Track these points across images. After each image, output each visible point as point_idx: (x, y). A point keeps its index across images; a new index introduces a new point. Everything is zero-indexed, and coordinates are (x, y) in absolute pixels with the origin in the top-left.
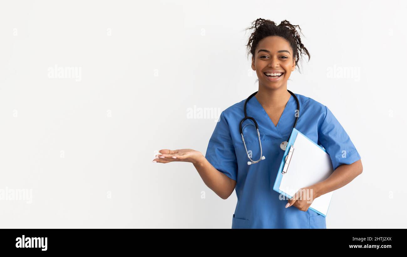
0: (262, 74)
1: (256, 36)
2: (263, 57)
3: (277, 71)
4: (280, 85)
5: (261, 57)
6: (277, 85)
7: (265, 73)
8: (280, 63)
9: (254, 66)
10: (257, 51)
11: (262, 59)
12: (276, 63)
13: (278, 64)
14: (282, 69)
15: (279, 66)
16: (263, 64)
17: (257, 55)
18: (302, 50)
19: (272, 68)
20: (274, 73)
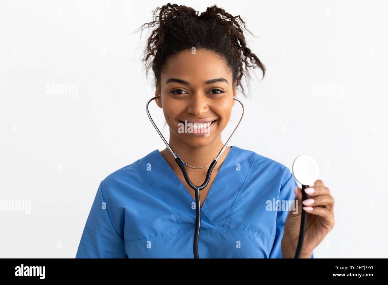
2: (176, 92)
3: (204, 120)
8: (209, 104)
11: (176, 95)
12: (203, 104)
13: (205, 108)
14: (213, 115)
18: (248, 59)
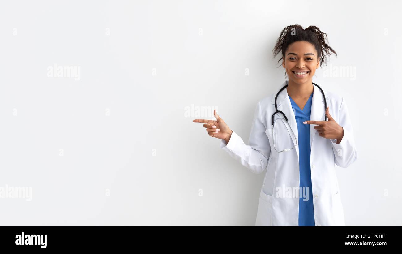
0: (291, 73)
1: (286, 40)
2: (291, 59)
3: (303, 70)
4: (306, 81)
5: (290, 59)
6: (303, 81)
7: (294, 72)
8: (306, 64)
9: (285, 64)
10: (287, 54)
11: (291, 60)
12: (303, 64)
13: (304, 65)
14: (307, 68)
15: (304, 66)
16: (292, 64)
17: (287, 57)
19: (299, 68)
20: (300, 72)
